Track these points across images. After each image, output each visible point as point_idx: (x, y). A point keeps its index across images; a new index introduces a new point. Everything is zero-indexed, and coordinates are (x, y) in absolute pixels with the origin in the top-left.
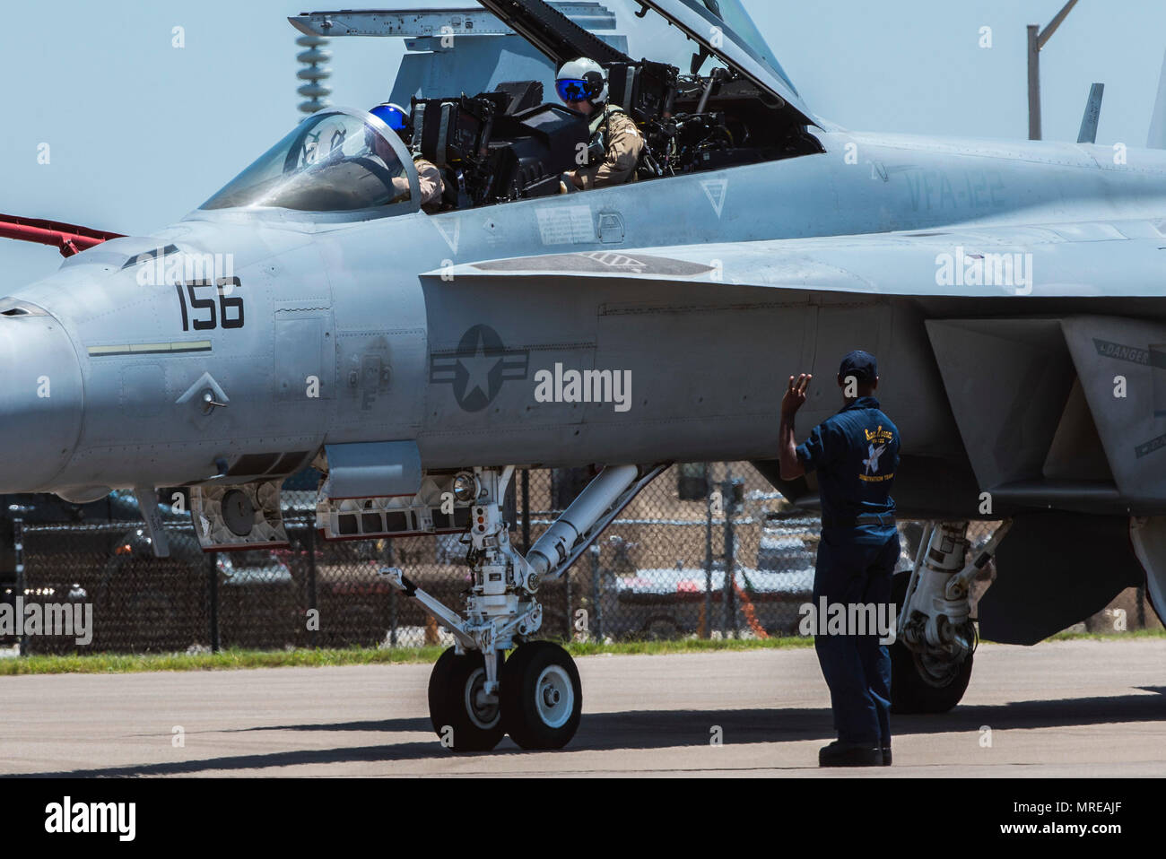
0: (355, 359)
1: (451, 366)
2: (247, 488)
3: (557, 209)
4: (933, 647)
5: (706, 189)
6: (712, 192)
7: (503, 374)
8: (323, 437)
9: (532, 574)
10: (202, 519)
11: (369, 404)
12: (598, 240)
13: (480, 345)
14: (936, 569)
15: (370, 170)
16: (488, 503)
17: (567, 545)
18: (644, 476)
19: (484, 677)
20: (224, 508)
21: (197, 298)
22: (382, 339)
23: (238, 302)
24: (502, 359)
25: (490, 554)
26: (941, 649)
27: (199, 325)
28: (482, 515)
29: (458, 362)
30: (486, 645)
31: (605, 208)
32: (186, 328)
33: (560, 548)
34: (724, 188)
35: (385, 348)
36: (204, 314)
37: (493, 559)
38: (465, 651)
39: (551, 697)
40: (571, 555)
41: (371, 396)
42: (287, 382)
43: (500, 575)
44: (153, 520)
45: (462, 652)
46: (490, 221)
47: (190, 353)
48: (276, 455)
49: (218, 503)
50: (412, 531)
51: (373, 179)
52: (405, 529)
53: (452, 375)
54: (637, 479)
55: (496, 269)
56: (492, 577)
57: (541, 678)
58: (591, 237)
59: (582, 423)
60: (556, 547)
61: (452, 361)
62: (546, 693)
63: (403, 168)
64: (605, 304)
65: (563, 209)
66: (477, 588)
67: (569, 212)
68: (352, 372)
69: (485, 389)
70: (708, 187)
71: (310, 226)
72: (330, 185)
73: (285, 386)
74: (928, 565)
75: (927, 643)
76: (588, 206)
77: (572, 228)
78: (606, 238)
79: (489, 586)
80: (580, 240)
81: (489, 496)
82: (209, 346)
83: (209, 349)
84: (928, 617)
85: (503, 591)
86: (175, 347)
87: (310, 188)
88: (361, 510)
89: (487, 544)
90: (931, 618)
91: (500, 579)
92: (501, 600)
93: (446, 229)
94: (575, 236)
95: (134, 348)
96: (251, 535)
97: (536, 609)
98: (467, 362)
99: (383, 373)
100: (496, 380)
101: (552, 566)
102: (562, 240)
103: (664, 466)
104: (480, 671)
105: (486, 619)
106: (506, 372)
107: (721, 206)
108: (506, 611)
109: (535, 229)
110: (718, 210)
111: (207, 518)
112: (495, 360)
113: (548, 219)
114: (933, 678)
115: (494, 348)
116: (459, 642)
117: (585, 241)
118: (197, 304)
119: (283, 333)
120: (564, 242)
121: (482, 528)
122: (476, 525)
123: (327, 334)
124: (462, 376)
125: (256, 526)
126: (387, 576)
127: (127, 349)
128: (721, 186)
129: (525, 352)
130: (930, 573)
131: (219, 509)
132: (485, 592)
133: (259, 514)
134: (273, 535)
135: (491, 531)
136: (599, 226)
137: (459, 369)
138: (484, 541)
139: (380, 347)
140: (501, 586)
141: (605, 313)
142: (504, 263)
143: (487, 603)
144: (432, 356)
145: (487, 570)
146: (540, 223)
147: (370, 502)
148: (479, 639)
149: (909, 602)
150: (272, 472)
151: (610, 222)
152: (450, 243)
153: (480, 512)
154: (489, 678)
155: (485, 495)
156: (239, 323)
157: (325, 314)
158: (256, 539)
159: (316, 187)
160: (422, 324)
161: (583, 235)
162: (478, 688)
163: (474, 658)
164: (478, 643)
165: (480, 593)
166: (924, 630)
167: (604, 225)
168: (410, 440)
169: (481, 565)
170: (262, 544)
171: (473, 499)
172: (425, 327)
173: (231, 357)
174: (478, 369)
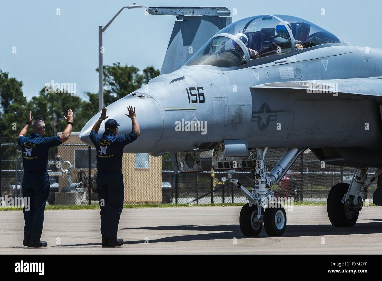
0: (233, 113)
1: (257, 116)
2: (192, 153)
3: (284, 68)
4: (355, 206)
5: (322, 63)
6: (324, 64)
7: (270, 119)
8: (223, 137)
9: (271, 182)
10: (181, 163)
11: (236, 128)
12: (295, 78)
13: (265, 110)
14: (358, 182)
15: (234, 54)
16: (261, 159)
17: (280, 173)
18: (300, 151)
19: (257, 213)
20: (186, 159)
21: (192, 93)
22: (240, 107)
23: (203, 95)
24: (270, 114)
25: (261, 175)
26: (358, 207)
27: (193, 102)
28: (259, 163)
29: (259, 115)
30: (259, 203)
31: (297, 68)
32: (190, 103)
33: (278, 174)
34: (327, 62)
35: (241, 110)
36: (194, 98)
37: (262, 177)
38: (252, 205)
39: (279, 220)
40: (281, 176)
41: (237, 125)
42: (216, 120)
43: (264, 182)
44: (174, 163)
45: (251, 206)
46: (267, 71)
47: (191, 111)
48: (210, 143)
49: (185, 158)
50: (231, 168)
51: (235, 57)
52: (228, 167)
53: (257, 119)
54: (297, 153)
55: (271, 86)
56: (262, 182)
57: (276, 214)
58: (293, 77)
59: (289, 135)
60: (277, 173)
61: (257, 115)
62: (278, 218)
63: (244, 54)
64: (297, 98)
65: (286, 68)
66: (256, 186)
67: (287, 69)
68: (232, 117)
69: (265, 123)
70: (323, 62)
71: (220, 71)
72: (225, 59)
73: (215, 121)
74: (355, 181)
75: (354, 205)
76: (292, 67)
77: (288, 74)
78: (298, 77)
79: (260, 185)
80: (291, 78)
81: (260, 157)
82: (196, 108)
83: (196, 109)
84: (354, 197)
85: (265, 187)
86: (187, 108)
87: (219, 59)
88: (224, 161)
89: (260, 172)
90: (356, 197)
91: (264, 183)
92: (264, 190)
93: (256, 73)
94: (289, 76)
95: (177, 109)
96: (193, 168)
97: (272, 192)
98: (262, 115)
99: (240, 118)
100: (268, 120)
101: (276, 179)
102: (286, 77)
103: (305, 149)
104: (255, 211)
105: (259, 196)
106: (271, 118)
107: (326, 68)
108: (265, 193)
109: (279, 74)
110: (326, 69)
111: (182, 162)
112: (268, 114)
113: (282, 71)
114: (349, 216)
115: (268, 111)
116: (251, 203)
117: (292, 78)
118: (192, 95)
119: (215, 105)
120: (286, 78)
121: (259, 167)
122: (257, 166)
123: (226, 105)
124: (260, 119)
125: (194, 165)
126: (233, 181)
127: (174, 109)
128: (326, 62)
129: (276, 112)
130: (356, 183)
131: (185, 160)
132: (259, 187)
133: (195, 162)
134: (199, 168)
135: (262, 168)
136: (295, 73)
137: (259, 117)
138: (259, 171)
139: (239, 110)
140: (264, 185)
141: (297, 101)
142: (272, 84)
143: (259, 191)
144: (253, 113)
145: (260, 180)
146: (280, 72)
147: (226, 158)
148: (258, 201)
149: (349, 192)
150: (208, 149)
151: (298, 72)
152: (257, 78)
153: (258, 162)
154: (259, 214)
155: (259, 157)
156: (203, 102)
157: (226, 99)
158: (195, 169)
159: (220, 59)
160: (251, 103)
161: (291, 76)
162: (255, 216)
163: (255, 207)
164: (257, 203)
165: (257, 188)
166: (353, 201)
167: (297, 73)
168: (245, 139)
169: (258, 179)
170: (196, 171)
171: (256, 158)
172: (251, 104)
173: (201, 112)
174: (264, 117)
